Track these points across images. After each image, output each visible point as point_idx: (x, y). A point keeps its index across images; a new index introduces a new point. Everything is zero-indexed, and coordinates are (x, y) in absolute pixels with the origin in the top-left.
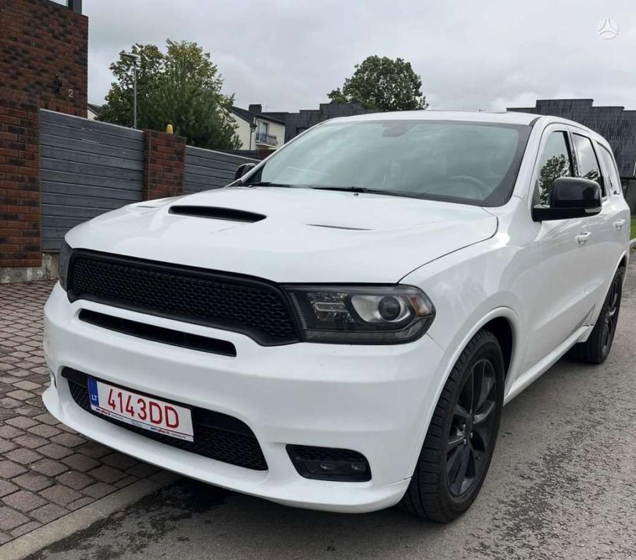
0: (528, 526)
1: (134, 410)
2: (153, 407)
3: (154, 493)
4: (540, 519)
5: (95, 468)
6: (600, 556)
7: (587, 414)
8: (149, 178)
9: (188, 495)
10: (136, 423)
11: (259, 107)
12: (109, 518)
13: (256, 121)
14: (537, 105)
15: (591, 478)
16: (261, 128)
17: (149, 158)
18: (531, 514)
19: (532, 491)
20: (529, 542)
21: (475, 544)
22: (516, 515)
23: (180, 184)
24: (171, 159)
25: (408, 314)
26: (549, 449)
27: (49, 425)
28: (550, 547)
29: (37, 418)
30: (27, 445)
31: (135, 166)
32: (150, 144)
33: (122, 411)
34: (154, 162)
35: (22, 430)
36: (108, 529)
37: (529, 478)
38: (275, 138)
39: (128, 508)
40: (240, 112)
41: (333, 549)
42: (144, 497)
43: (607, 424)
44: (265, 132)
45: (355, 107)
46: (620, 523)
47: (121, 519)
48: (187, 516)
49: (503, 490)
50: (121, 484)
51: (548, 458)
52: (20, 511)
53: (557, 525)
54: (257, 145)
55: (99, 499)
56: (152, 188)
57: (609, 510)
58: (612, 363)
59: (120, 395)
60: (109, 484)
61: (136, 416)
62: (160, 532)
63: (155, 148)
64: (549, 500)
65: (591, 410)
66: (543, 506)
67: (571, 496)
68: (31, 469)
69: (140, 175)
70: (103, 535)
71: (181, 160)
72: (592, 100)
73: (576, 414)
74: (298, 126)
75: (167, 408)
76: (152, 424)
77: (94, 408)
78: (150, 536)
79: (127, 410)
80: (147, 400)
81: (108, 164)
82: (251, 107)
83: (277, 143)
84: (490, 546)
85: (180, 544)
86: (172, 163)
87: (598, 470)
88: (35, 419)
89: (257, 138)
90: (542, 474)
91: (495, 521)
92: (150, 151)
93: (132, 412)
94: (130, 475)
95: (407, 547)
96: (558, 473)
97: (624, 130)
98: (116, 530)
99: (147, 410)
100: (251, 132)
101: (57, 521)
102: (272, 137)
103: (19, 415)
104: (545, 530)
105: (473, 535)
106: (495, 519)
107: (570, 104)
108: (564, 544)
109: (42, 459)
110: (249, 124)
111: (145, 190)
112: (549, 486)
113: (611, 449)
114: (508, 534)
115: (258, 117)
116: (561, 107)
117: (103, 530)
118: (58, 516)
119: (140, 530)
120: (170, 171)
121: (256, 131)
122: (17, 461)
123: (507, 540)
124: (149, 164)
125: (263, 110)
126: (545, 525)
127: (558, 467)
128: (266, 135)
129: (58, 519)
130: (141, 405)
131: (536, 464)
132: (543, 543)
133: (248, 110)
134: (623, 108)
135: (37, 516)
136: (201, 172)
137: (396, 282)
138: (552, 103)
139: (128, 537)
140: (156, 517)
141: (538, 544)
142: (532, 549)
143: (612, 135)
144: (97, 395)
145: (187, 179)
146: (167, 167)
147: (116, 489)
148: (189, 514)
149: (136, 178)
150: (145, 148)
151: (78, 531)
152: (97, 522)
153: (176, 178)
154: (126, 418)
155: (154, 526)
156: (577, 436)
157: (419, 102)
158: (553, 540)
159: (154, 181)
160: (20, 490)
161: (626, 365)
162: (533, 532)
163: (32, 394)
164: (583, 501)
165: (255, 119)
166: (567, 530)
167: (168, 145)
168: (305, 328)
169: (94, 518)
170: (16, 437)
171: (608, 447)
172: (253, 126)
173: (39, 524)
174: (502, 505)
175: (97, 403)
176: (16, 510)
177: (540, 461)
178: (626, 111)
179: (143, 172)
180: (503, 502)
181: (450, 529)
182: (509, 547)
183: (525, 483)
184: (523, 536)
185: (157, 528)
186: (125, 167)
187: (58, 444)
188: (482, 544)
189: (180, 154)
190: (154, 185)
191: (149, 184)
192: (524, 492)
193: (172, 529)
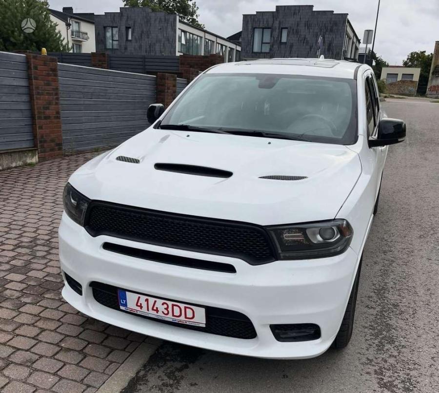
0: (386, 342)
1: (158, 309)
2: (174, 307)
3: (155, 353)
4: (391, 336)
5: (104, 340)
6: (433, 356)
7: (383, 256)
8: (34, 92)
9: (177, 351)
10: (160, 317)
11: (71, 9)
12: (136, 376)
13: (70, 21)
14: (276, 10)
15: (405, 303)
16: (75, 27)
17: (33, 76)
18: (384, 333)
19: (378, 317)
20: (392, 353)
21: (364, 360)
22: (377, 336)
23: (57, 94)
24: (48, 75)
25: (339, 236)
26: (374, 285)
27: (52, 309)
28: (405, 355)
29: (40, 303)
30: (48, 328)
31: (23, 83)
32: (32, 65)
33: (148, 310)
34: (36, 79)
35: (35, 315)
36: (140, 385)
37: (372, 308)
38: (87, 34)
39: (145, 366)
40: (56, 13)
41: (287, 377)
42: (151, 357)
43: (397, 262)
44: (78, 29)
45: (146, 10)
46: (434, 332)
47: (145, 376)
48: (186, 367)
49: (361, 318)
50: (129, 349)
51: (376, 291)
52: (75, 381)
53: (402, 339)
54: (73, 40)
55: (122, 363)
56: (37, 99)
57: (424, 324)
58: (380, 214)
59: (147, 300)
60: (121, 350)
61: (160, 313)
62: (176, 381)
63: (36, 68)
64: (389, 322)
65: (385, 252)
66: (389, 327)
67: (400, 317)
68: (62, 347)
69: (27, 90)
70: (141, 390)
71: (56, 75)
72: (313, 6)
73: (377, 256)
74: (105, 25)
75: (186, 308)
76: (173, 317)
77: (122, 308)
78: (171, 386)
79: (153, 309)
80: (170, 303)
81: (3, 83)
82: (64, 9)
83: (89, 38)
84: (372, 360)
85: (193, 388)
86: (50, 78)
87: (407, 296)
88: (39, 306)
89: (72, 34)
90: (378, 303)
91: (367, 341)
92: (33, 71)
93: (157, 311)
94: (131, 342)
95: (328, 368)
96: (386, 301)
97: (334, 28)
98: (146, 384)
99: (170, 309)
100: (67, 29)
101: (105, 384)
102: (84, 33)
103: (26, 303)
104: (397, 344)
105: (360, 353)
106: (367, 340)
107: (298, 8)
108: (411, 351)
109: (65, 338)
110: (65, 23)
111: (32, 101)
112: (386, 312)
113: (407, 280)
114: (379, 350)
115: (71, 17)
116: (292, 12)
117: (139, 387)
118: (103, 381)
119: (162, 382)
120: (48, 85)
121: (71, 29)
122: (49, 342)
123: (380, 354)
124: (33, 80)
125: (74, 12)
126: (395, 340)
127: (385, 297)
128: (79, 32)
129: (104, 383)
130: (165, 306)
131: (371, 297)
132: (399, 352)
133: (62, 11)
134: (333, 11)
135: (89, 383)
136: (70, 83)
137: (333, 218)
138: (286, 8)
139: (158, 389)
140: (166, 370)
141: (397, 354)
142: (396, 358)
143: (327, 31)
144: (126, 300)
145: (60, 89)
146: (46, 82)
147: (129, 354)
148: (186, 365)
149: (24, 92)
150: (29, 68)
151: (123, 390)
152: (131, 380)
153: (53, 89)
154: (152, 314)
155: (169, 377)
156: (385, 273)
157: (192, 6)
158: (404, 350)
159: (38, 94)
160: (64, 365)
161: (388, 215)
162: (391, 345)
163: (25, 285)
164: (408, 319)
165: (69, 19)
166: (408, 341)
167: (45, 65)
168: (280, 252)
169: (128, 379)
170: (36, 322)
171: (404, 279)
172: (68, 25)
173: (95, 389)
174: (366, 330)
175: (125, 305)
176: (72, 380)
177: (372, 294)
178: (335, 14)
179: (29, 87)
180: (366, 327)
181: (346, 351)
182: (383, 358)
183: (371, 311)
184: (387, 350)
185: (172, 379)
186: (15, 84)
187: (68, 324)
188: (368, 359)
189: (54, 70)
190: (39, 96)
191: (35, 96)
192: (373, 317)
193: (182, 378)
